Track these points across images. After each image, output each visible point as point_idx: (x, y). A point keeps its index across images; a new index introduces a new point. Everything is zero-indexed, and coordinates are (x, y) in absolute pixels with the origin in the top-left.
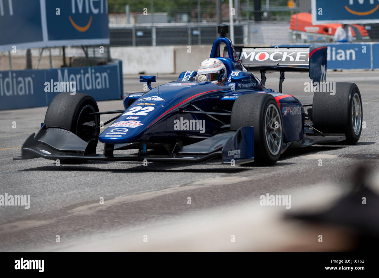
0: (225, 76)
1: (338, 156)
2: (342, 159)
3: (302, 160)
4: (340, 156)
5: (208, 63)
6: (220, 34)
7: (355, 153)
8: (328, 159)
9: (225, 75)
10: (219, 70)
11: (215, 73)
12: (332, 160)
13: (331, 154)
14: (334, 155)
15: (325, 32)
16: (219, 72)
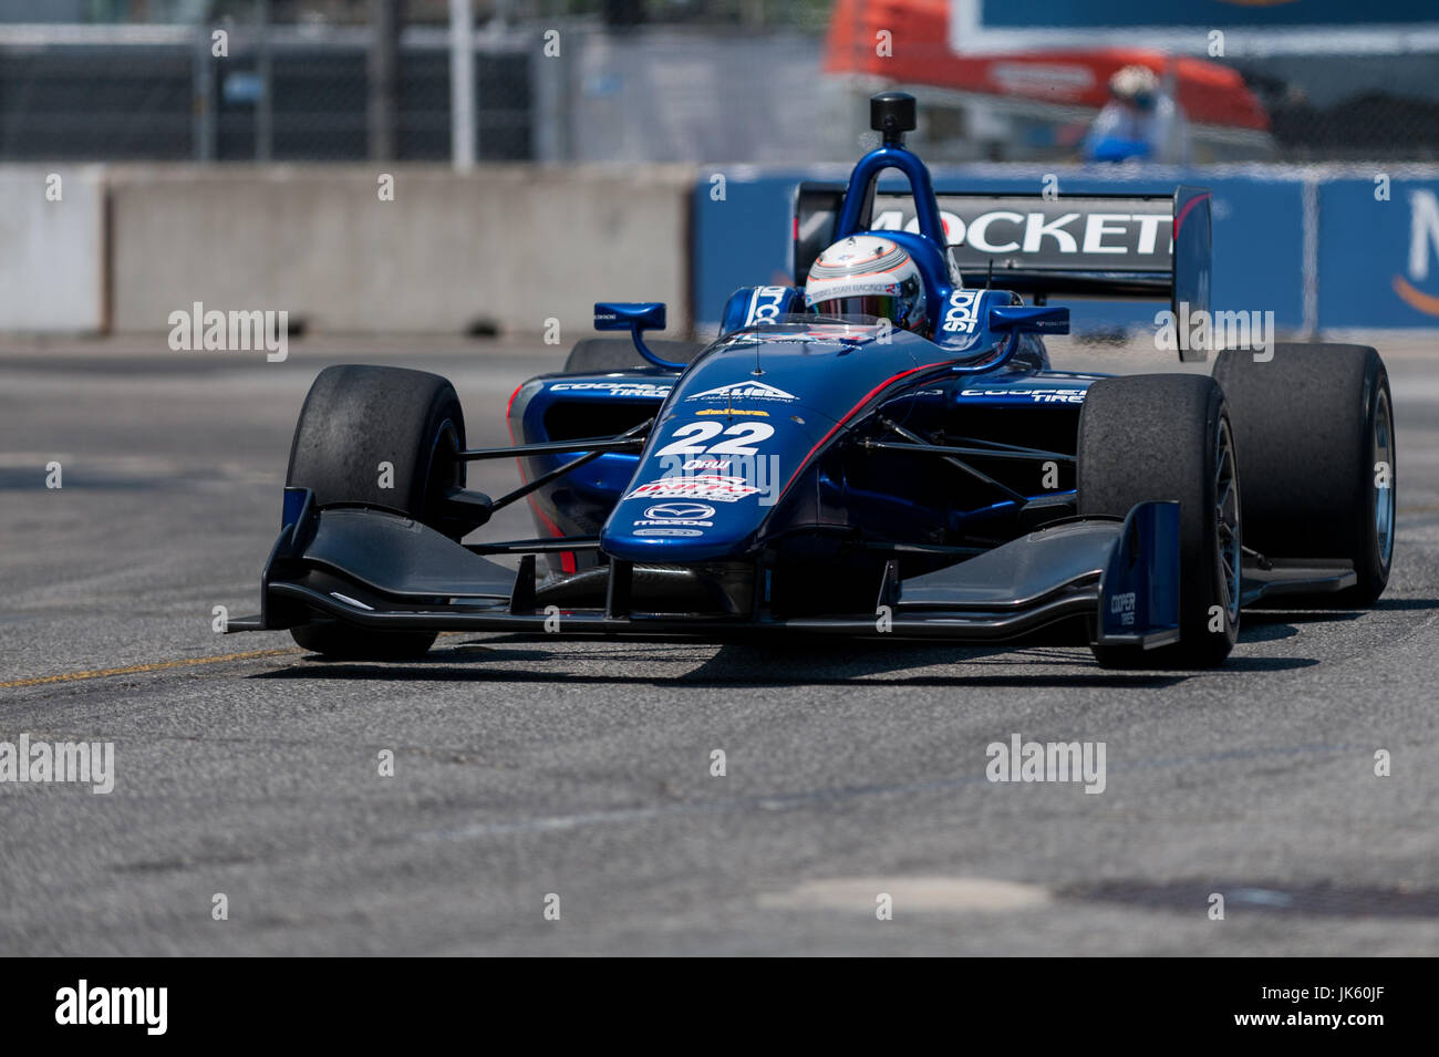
0: (920, 309)
5: (850, 254)
6: (881, 133)
9: (918, 303)
10: (897, 281)
11: (884, 293)
16: (897, 291)
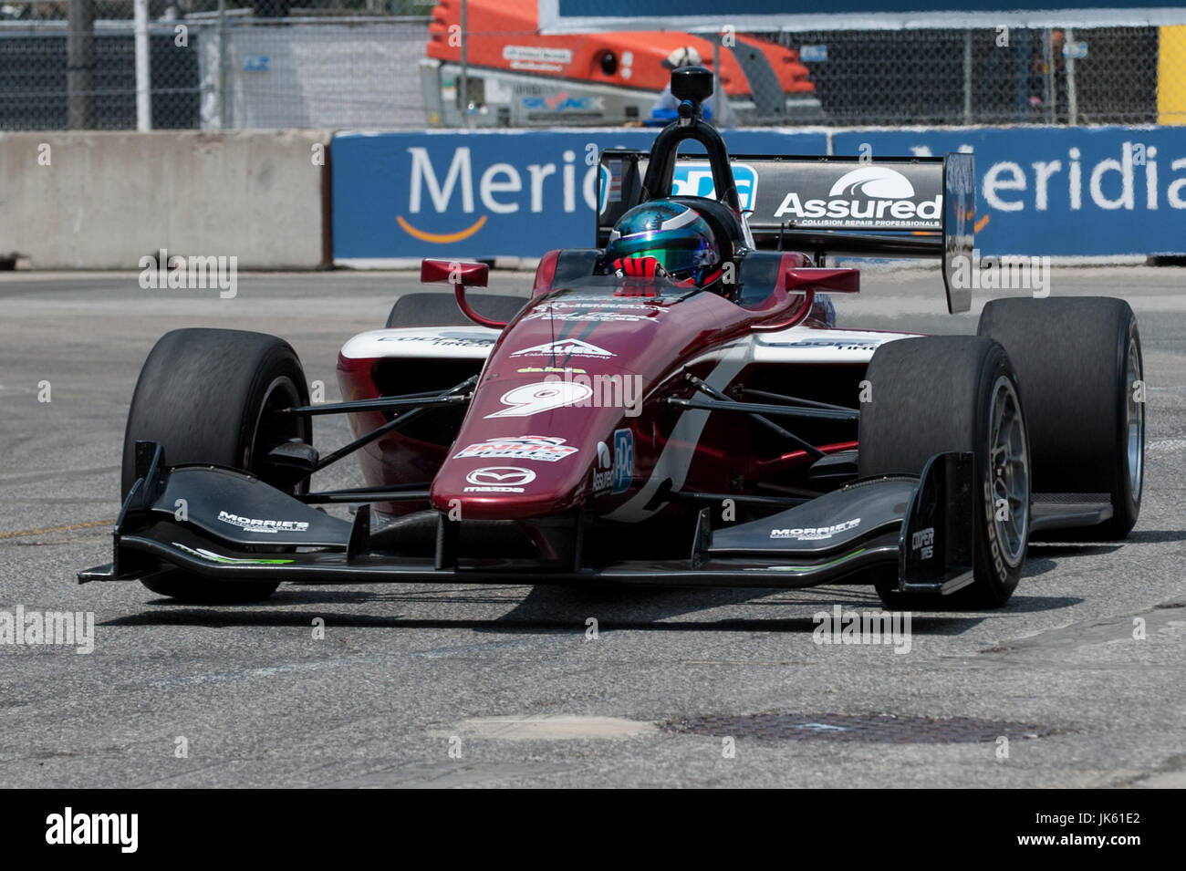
1: (659, 726)
2: (678, 744)
3: (476, 745)
4: (669, 724)
7: (745, 709)
8: (611, 742)
12: (628, 746)
13: (626, 716)
14: (638, 719)
15: (601, 76)
